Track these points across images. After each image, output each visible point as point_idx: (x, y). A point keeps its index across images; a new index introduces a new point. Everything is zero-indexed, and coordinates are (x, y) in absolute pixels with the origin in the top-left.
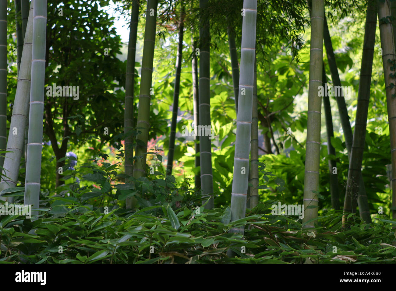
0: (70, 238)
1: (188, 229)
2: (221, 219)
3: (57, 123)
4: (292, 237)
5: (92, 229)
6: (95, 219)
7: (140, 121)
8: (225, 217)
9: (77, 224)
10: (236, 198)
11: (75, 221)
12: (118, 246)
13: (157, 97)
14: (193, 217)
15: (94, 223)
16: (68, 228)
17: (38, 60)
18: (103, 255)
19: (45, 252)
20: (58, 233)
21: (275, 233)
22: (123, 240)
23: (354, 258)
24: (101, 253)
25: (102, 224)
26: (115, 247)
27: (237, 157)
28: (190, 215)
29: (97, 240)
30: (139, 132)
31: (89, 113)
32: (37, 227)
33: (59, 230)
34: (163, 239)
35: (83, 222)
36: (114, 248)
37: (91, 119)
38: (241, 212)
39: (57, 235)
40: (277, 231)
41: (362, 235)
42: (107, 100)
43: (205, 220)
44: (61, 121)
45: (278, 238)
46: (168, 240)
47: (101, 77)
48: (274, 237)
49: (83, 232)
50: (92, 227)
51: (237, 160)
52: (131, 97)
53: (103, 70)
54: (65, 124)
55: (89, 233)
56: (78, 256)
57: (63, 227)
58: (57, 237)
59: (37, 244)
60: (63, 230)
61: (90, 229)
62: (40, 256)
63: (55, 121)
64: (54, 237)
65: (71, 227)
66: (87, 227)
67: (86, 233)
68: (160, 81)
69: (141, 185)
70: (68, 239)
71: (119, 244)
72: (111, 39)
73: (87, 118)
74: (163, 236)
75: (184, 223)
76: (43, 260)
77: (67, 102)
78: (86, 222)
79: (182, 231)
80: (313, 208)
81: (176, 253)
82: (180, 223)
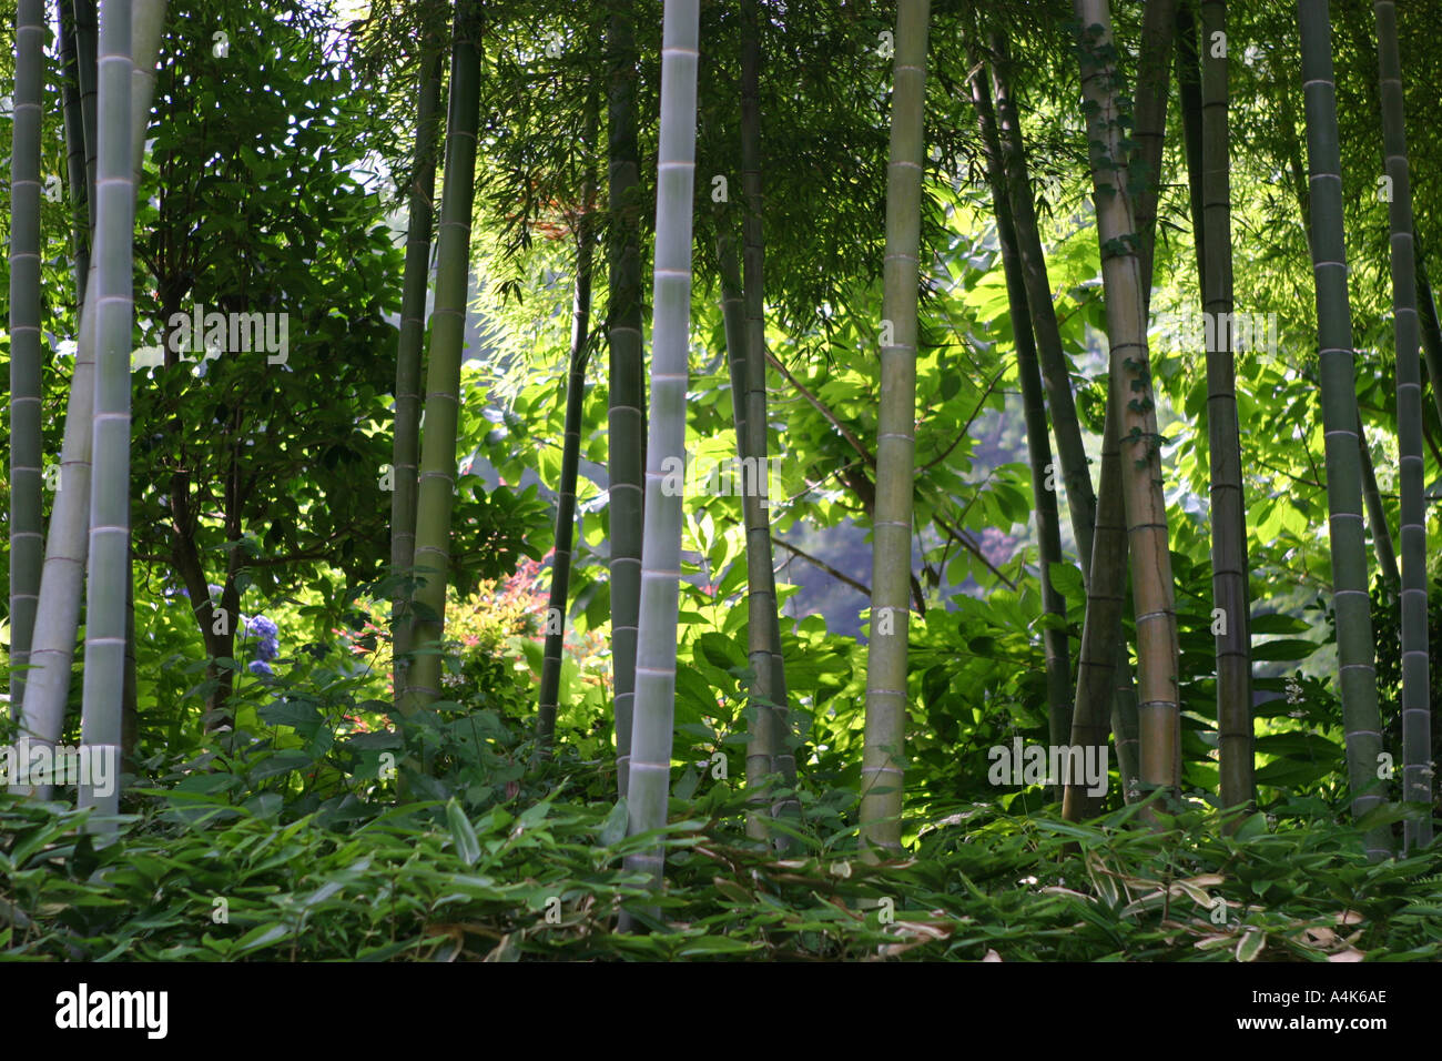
0: (191, 894)
1: (502, 859)
2: (601, 832)
3: (210, 528)
4: (790, 876)
5: (253, 867)
6: (260, 840)
7: (423, 550)
8: (610, 827)
9: (212, 853)
10: (642, 774)
11: (206, 845)
12: (307, 913)
13: (531, 429)
14: (519, 831)
15: (255, 853)
16: (187, 867)
17: (110, 416)
18: (273, 934)
19: (131, 929)
20: (164, 879)
21: (753, 866)
22: (318, 897)
23: (943, 929)
24: (268, 930)
25: (277, 854)
26: (301, 914)
27: (642, 666)
28: (510, 826)
29: (260, 897)
30: (421, 580)
31: (311, 493)
32: (112, 864)
33: (166, 870)
34: (426, 890)
35: (228, 848)
36: (298, 918)
37: (316, 511)
38: (655, 813)
39: (160, 883)
40: (753, 862)
41: (991, 865)
42: (359, 458)
43: (548, 838)
44: (219, 523)
45: (759, 880)
46: (438, 893)
47: (344, 383)
48: (750, 876)
49: (229, 876)
50: (251, 862)
51: (642, 676)
52: (411, 466)
53: (348, 360)
54: (232, 531)
55: (243, 875)
56: (206, 939)
57: (173, 863)
58: (160, 891)
59: (109, 909)
60: (175, 872)
61: (247, 865)
62: (115, 940)
63: (206, 523)
64: (154, 890)
65: (195, 862)
66: (238, 861)
67: (235, 879)
68: (541, 381)
69: (417, 736)
70: (186, 896)
71: (309, 907)
72: (373, 262)
73: (304, 509)
74: (425, 883)
75: (494, 847)
76: (120, 950)
77: (239, 468)
78: (238, 848)
79: (483, 869)
80: (884, 793)
81: (471, 928)
82: (482, 846)
